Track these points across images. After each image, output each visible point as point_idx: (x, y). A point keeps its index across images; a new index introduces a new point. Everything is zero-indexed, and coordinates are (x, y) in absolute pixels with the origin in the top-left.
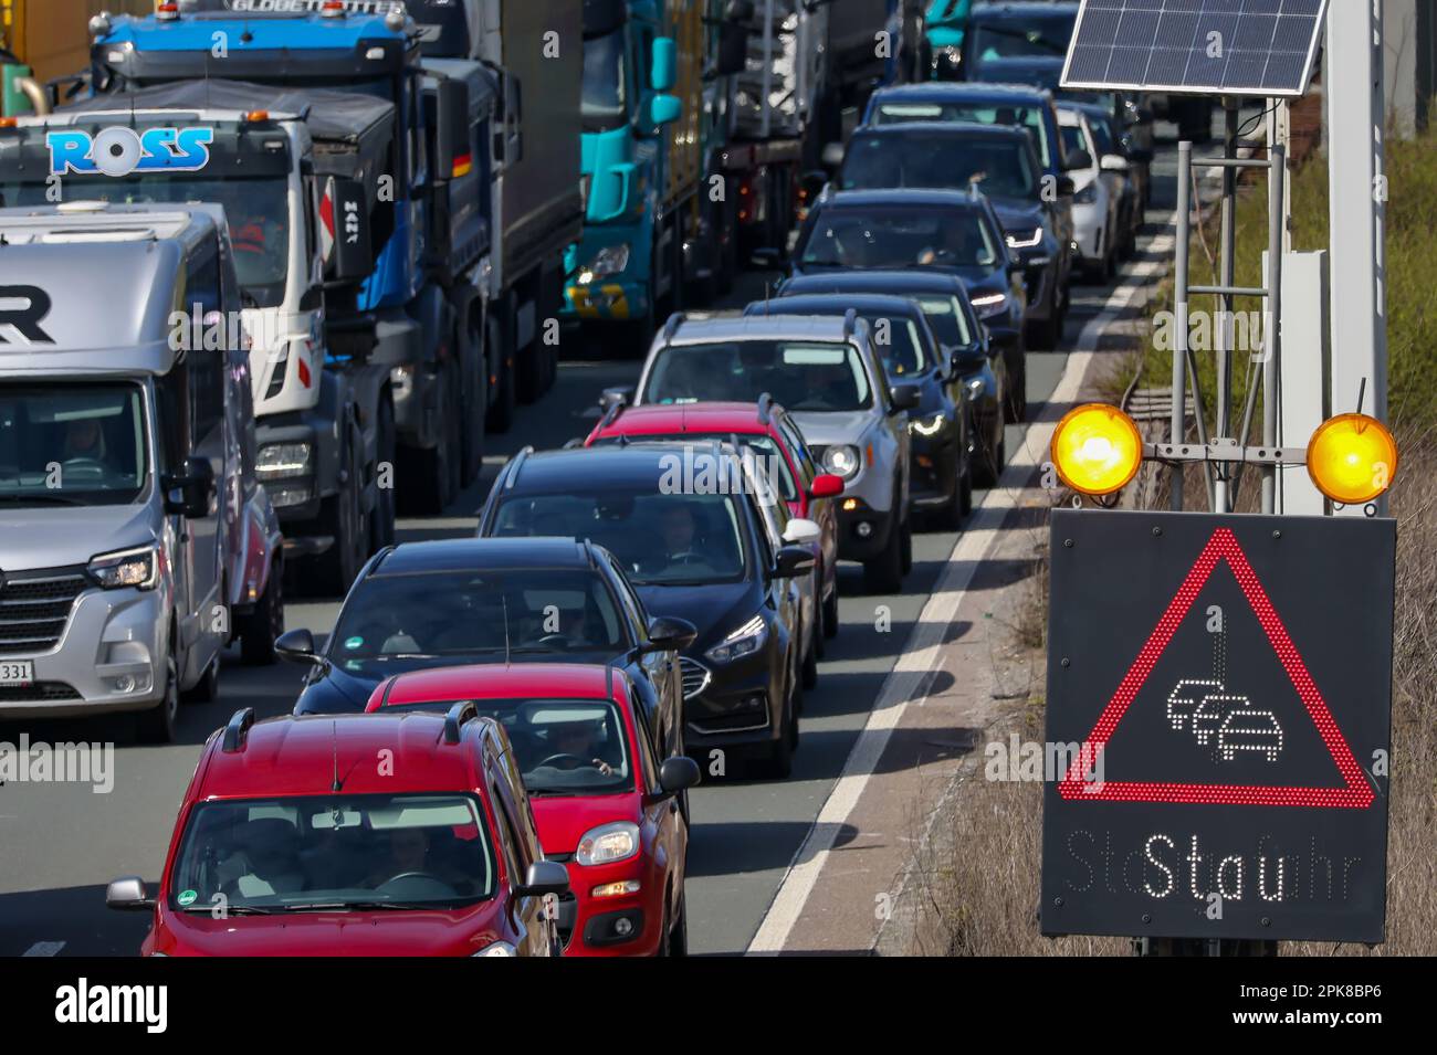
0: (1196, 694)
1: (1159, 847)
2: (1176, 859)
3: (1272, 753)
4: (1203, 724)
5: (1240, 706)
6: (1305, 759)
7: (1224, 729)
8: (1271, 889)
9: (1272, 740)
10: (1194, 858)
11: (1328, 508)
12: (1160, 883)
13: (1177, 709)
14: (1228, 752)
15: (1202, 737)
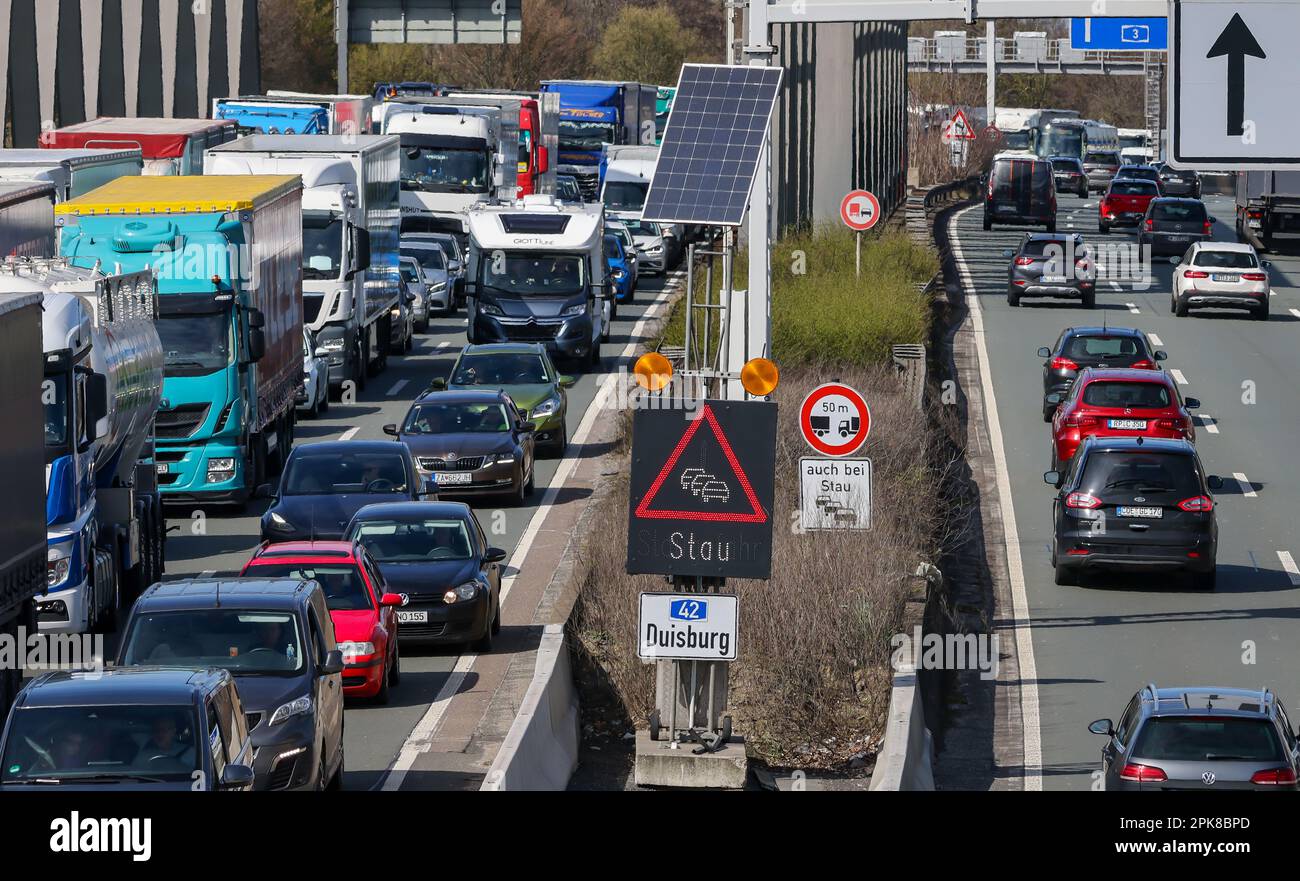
0: (693, 474)
1: (677, 538)
2: (684, 543)
3: (724, 499)
4: (696, 487)
5: (711, 479)
6: (738, 502)
7: (704, 489)
8: (723, 556)
9: (725, 494)
10: (692, 542)
11: (746, 397)
12: (677, 553)
13: (685, 480)
14: (706, 500)
15: (695, 492)
